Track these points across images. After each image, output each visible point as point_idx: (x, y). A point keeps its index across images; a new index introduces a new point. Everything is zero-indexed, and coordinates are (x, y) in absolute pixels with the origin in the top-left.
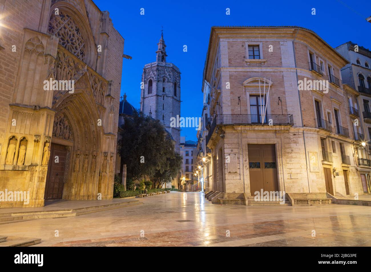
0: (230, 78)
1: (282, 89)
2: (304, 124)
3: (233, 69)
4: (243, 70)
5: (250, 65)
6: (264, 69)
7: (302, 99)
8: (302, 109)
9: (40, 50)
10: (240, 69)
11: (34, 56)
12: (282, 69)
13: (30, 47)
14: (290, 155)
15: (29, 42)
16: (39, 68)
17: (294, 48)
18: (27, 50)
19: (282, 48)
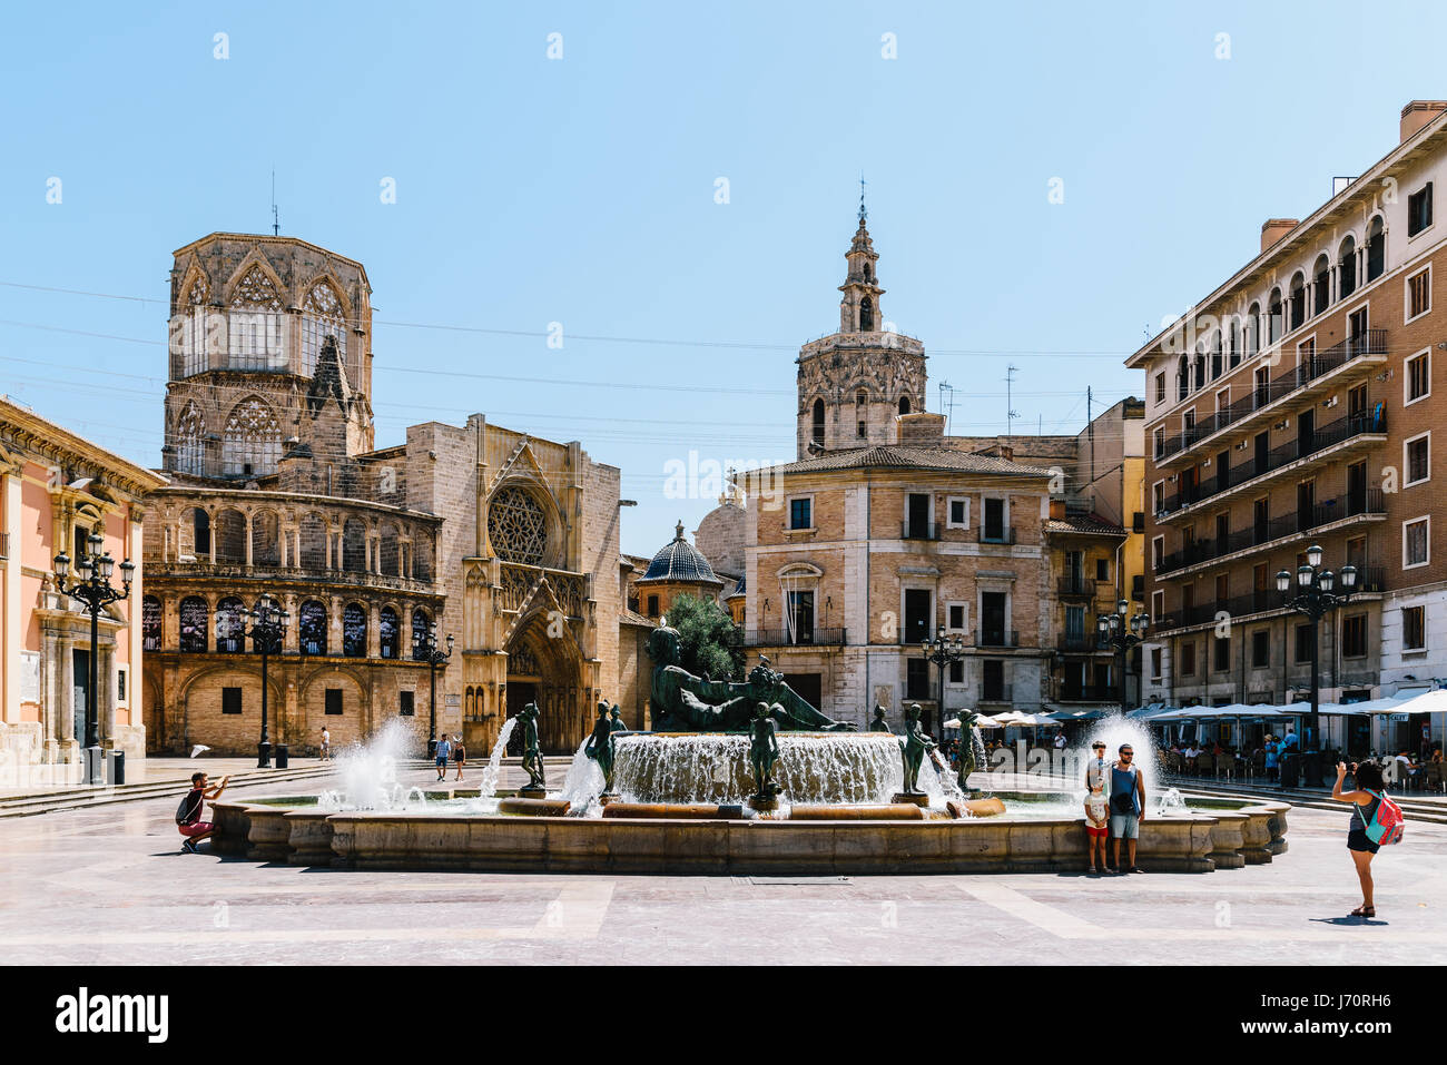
0: (759, 565)
1: (839, 580)
2: (872, 639)
3: (763, 549)
4: (779, 550)
5: (792, 539)
6: (813, 547)
7: (872, 596)
8: (871, 615)
9: (481, 581)
10: (774, 549)
11: (477, 590)
12: (843, 544)
13: (471, 581)
14: (841, 691)
15: (470, 575)
16: (483, 604)
17: (871, 500)
18: (469, 586)
19: (849, 501)
